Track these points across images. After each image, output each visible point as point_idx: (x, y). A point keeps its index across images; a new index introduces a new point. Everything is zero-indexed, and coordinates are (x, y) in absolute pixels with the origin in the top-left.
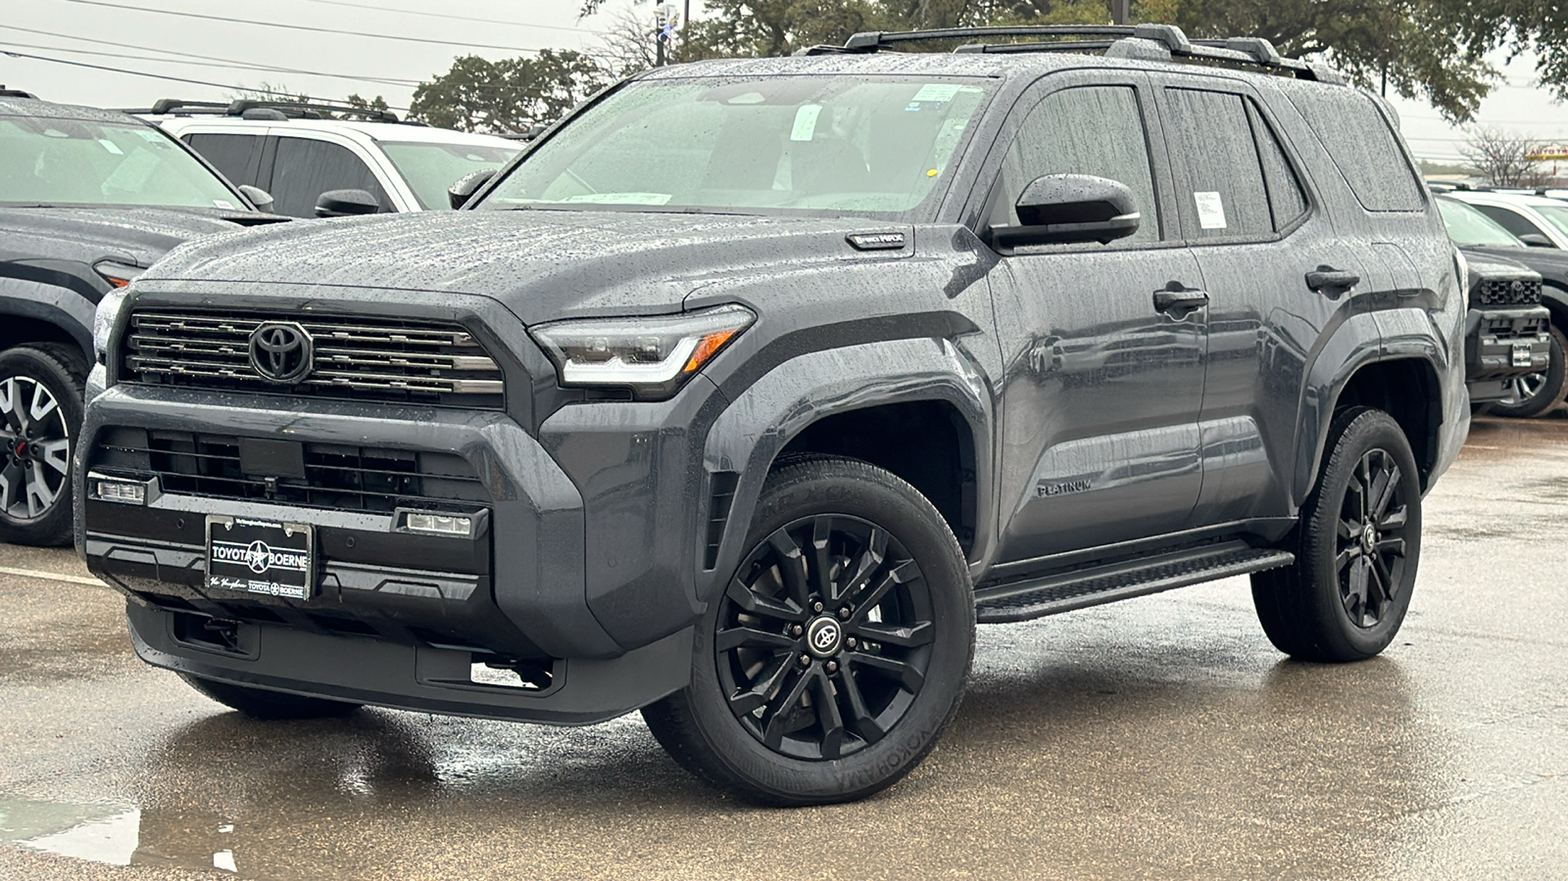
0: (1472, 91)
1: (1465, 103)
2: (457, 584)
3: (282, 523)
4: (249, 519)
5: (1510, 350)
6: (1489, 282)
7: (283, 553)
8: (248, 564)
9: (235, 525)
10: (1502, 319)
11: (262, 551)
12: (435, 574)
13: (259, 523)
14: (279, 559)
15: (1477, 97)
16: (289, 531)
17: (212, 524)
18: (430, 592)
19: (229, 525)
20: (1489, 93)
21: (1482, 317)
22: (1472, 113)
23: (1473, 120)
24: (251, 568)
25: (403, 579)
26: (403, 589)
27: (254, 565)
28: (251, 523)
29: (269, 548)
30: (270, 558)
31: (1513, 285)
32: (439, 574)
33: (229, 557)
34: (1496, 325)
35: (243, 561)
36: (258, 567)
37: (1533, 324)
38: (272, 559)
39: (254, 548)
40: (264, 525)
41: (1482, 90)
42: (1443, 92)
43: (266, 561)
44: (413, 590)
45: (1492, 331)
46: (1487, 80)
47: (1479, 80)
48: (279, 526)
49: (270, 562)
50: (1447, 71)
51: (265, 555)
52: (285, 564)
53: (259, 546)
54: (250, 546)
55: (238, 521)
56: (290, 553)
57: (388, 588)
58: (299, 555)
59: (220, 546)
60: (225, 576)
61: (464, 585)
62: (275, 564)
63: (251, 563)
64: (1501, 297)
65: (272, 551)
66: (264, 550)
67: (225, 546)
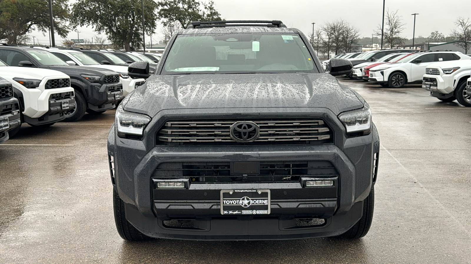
0: (66, 32)
1: (65, 34)
2: (329, 202)
3: (256, 190)
4: (241, 190)
5: (114, 95)
6: (107, 77)
7: (256, 200)
8: (241, 205)
9: (234, 193)
10: (111, 87)
11: (247, 200)
12: (320, 200)
13: (246, 191)
14: (255, 202)
15: (67, 33)
16: (260, 192)
17: (223, 193)
18: (318, 206)
19: (231, 193)
20: (69, 32)
21: (107, 86)
22: (66, 36)
23: (66, 37)
24: (243, 206)
25: (307, 203)
26: (307, 206)
27: (243, 205)
28: (242, 191)
29: (250, 199)
30: (251, 202)
31: (113, 77)
32: (321, 199)
33: (231, 203)
34: (110, 89)
35: (239, 204)
36: (245, 205)
37: (119, 87)
38: (252, 202)
39: (243, 199)
40: (248, 191)
41: (68, 32)
42: (60, 32)
43: (249, 203)
44: (311, 206)
45: (109, 90)
46: (69, 30)
47: (67, 30)
48: (255, 191)
49: (251, 203)
50: (60, 28)
51: (248, 201)
52: (257, 203)
53: (245, 198)
54: (241, 199)
55: (236, 191)
56: (259, 199)
57: (301, 206)
58: (264, 200)
59: (227, 200)
60: (231, 210)
61: (332, 202)
62: (253, 204)
63: (242, 204)
64: (111, 81)
65: (251, 199)
66: (248, 199)
67: (229, 200)
